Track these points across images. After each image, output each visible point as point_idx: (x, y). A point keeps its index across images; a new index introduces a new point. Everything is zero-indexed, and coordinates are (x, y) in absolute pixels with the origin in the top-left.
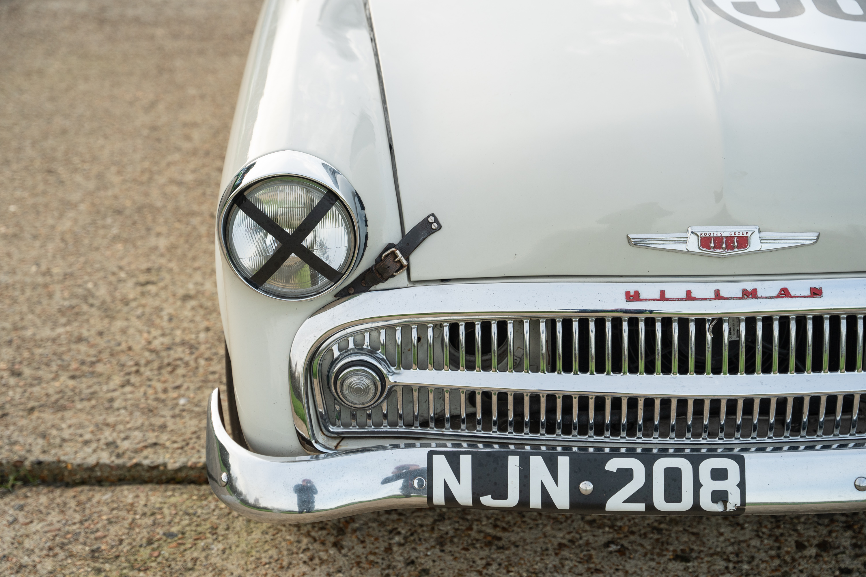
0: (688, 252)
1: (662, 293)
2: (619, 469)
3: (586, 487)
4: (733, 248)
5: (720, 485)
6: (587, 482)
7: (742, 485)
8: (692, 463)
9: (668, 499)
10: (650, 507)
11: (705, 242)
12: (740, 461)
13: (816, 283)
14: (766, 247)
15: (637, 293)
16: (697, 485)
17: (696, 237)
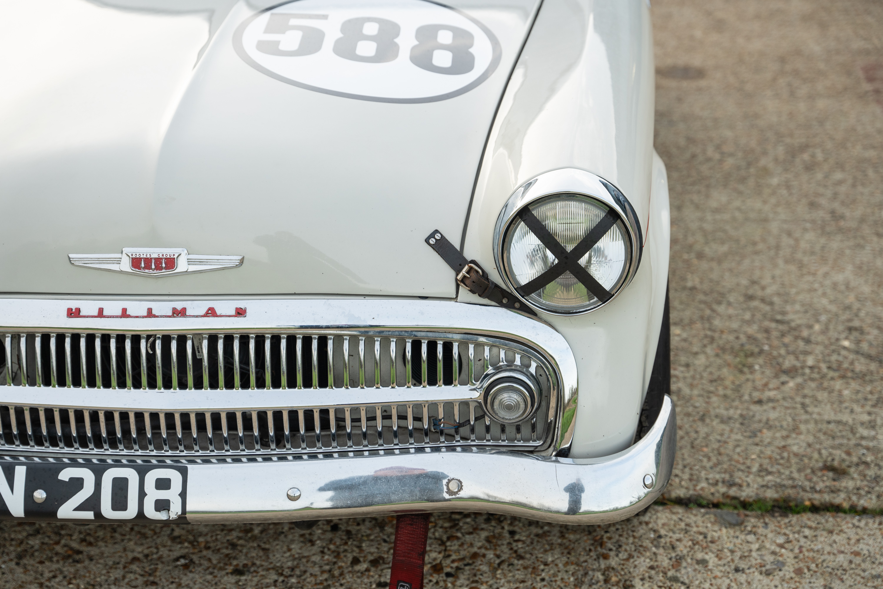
0: (121, 272)
1: (101, 310)
2: (71, 479)
3: (40, 495)
4: (161, 268)
5: (163, 495)
6: (40, 491)
7: (183, 495)
8: (139, 473)
9: (115, 507)
10: (98, 515)
11: (136, 262)
12: (184, 472)
13: (241, 304)
14: (192, 268)
15: (78, 310)
16: (142, 495)
17: (128, 258)
